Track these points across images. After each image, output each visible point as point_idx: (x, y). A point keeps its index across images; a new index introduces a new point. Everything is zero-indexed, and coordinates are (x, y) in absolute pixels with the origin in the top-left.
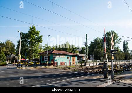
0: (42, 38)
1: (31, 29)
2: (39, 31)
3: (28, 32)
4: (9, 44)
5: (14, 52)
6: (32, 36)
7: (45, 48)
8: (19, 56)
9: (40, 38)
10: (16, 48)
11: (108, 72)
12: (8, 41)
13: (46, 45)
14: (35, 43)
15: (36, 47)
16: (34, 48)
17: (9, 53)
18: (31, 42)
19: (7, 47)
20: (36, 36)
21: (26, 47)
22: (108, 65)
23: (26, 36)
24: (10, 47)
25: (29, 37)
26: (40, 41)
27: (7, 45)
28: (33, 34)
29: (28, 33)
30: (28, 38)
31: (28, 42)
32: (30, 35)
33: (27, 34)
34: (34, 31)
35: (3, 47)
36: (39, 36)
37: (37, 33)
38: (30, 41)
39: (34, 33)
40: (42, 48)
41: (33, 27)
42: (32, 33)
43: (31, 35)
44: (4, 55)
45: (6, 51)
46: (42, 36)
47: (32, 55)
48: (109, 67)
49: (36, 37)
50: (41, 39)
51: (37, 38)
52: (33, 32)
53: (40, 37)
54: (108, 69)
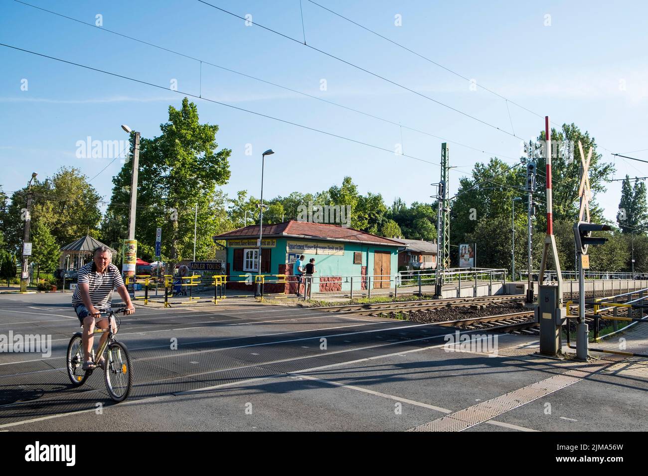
0: (228, 159)
1: (174, 116)
2: (215, 128)
3: (160, 133)
4: (70, 190)
5: (96, 229)
6: (182, 151)
7: (237, 208)
8: (131, 248)
9: (217, 162)
10: (103, 208)
11: (558, 326)
12: (66, 173)
13: (242, 194)
14: (194, 184)
15: (201, 204)
16: (194, 209)
17: (70, 232)
18: (177, 183)
19: (62, 204)
20: (199, 149)
21: (153, 203)
22: (561, 296)
23: (155, 149)
24: (77, 204)
25: (166, 156)
26: (220, 174)
27: (60, 190)
28: (187, 144)
29: (162, 137)
30: (160, 162)
31: (160, 181)
32: (173, 145)
33: (156, 140)
34: (188, 125)
35: (43, 204)
36: (215, 151)
37: (205, 137)
38: (171, 177)
39: (189, 137)
40: (227, 209)
41: (185, 106)
42: (181, 137)
43: (177, 148)
44: (51, 240)
45: (59, 222)
46: (228, 154)
47: (182, 242)
48: (564, 306)
49: (202, 155)
50: (225, 166)
51: (203, 161)
52: (183, 132)
53: (220, 154)
54: (564, 313)
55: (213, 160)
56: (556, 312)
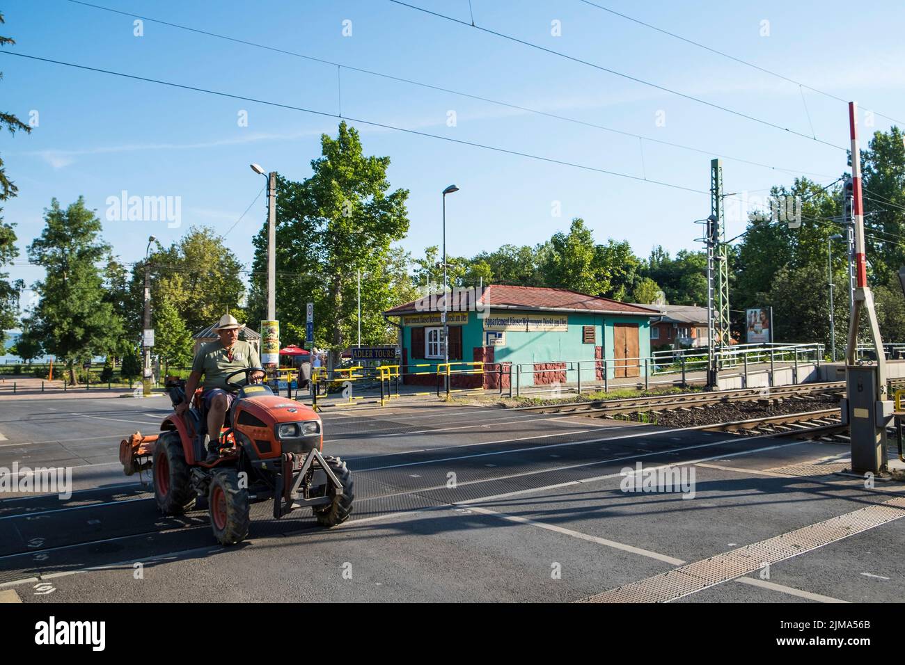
0: (405, 203)
1: (328, 147)
2: (385, 161)
3: (311, 174)
4: (202, 257)
5: (239, 309)
6: (340, 196)
7: (424, 271)
8: (271, 331)
9: (389, 208)
10: (244, 278)
11: (881, 429)
12: (197, 235)
13: (431, 251)
14: (361, 240)
15: (372, 267)
16: (361, 275)
17: (206, 313)
18: (336, 238)
19: (194, 276)
20: (364, 192)
21: (306, 270)
22: (883, 382)
23: (306, 195)
24: (213, 277)
25: (320, 204)
26: (394, 225)
27: (190, 260)
28: (347, 185)
29: (314, 178)
30: (313, 213)
31: (315, 238)
32: (330, 188)
33: (307, 183)
34: (348, 159)
35: (169, 278)
36: (387, 193)
37: (371, 174)
38: (329, 233)
39: (350, 176)
40: (410, 273)
41: (342, 132)
42: (339, 176)
43: (334, 192)
44: (179, 324)
45: (190, 301)
46: (404, 195)
47: (348, 322)
48: (889, 398)
49: (368, 200)
50: (402, 213)
51: (371, 208)
52: (342, 168)
53: (393, 197)
54: (888, 407)
55: (383, 205)
56: (876, 407)
